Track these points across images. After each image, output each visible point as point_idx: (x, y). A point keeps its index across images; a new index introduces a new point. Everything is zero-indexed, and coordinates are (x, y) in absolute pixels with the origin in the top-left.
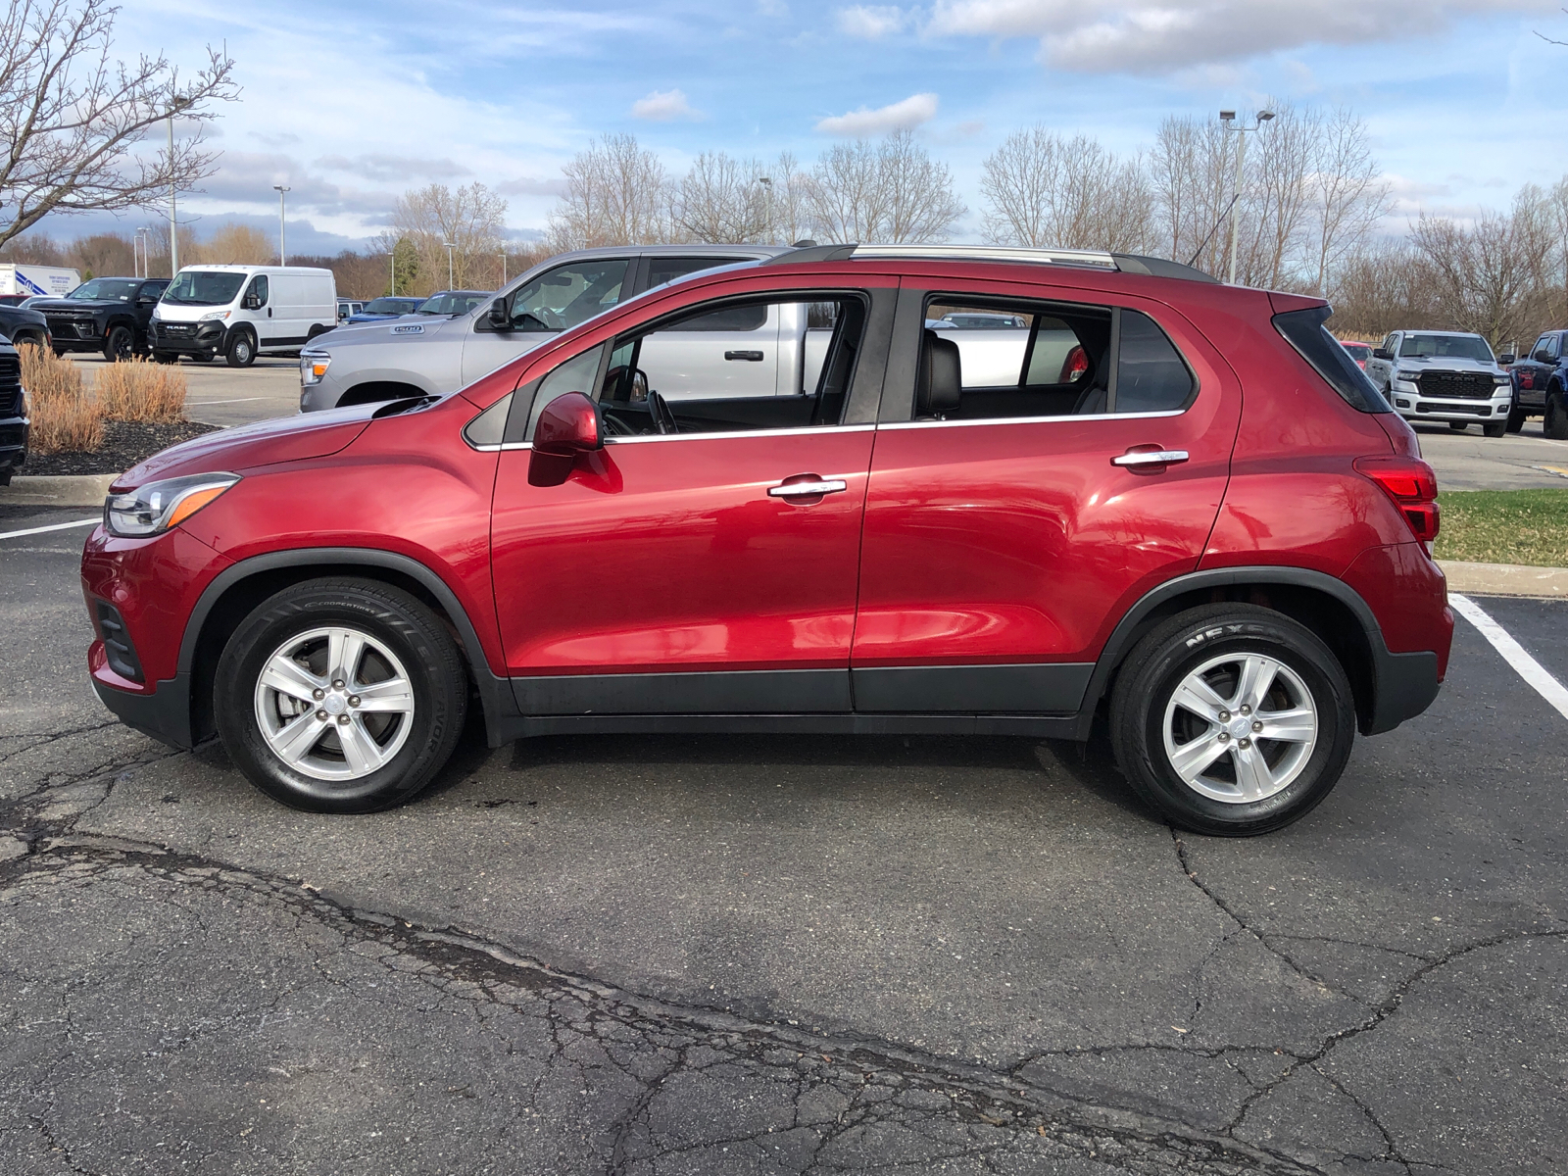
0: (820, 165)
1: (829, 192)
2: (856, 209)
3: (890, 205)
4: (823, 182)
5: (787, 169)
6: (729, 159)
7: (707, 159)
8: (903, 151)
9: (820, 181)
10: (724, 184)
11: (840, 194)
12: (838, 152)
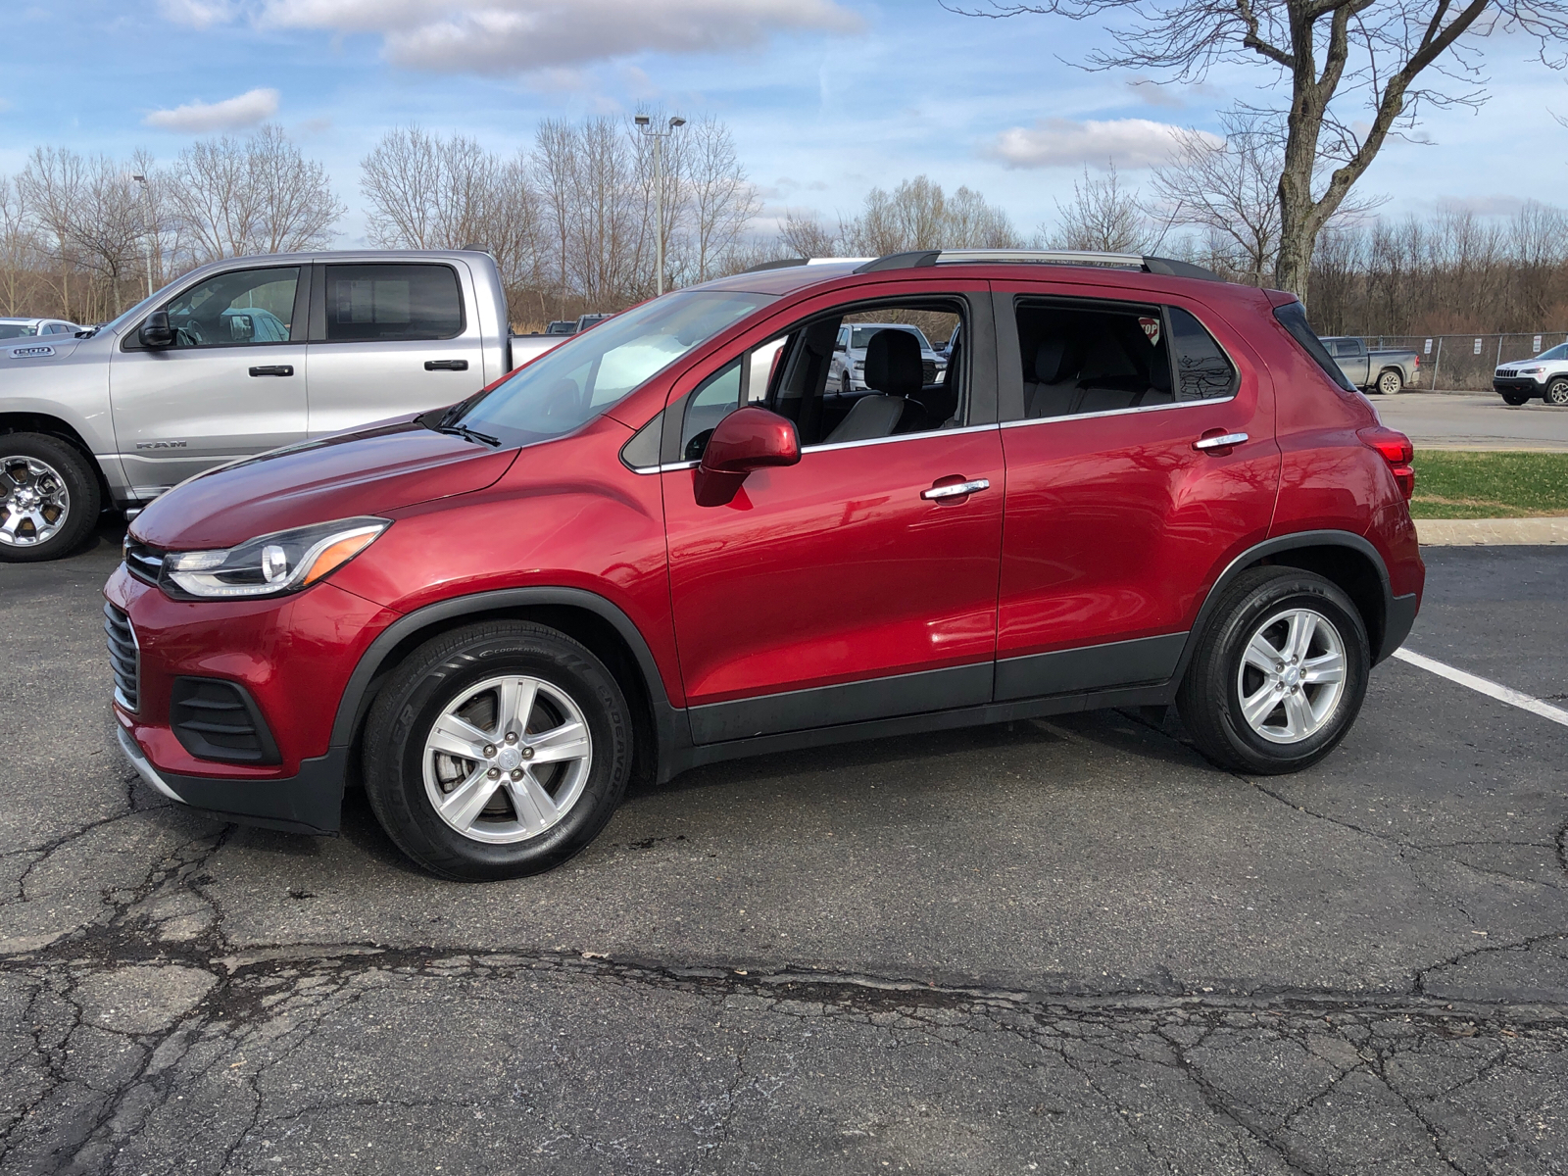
0: (181, 162)
1: (194, 191)
2: (226, 209)
3: (264, 205)
4: (186, 180)
5: (143, 166)
6: (72, 156)
7: (45, 153)
8: (275, 149)
9: (183, 179)
10: (68, 182)
11: (206, 193)
12: (200, 148)
